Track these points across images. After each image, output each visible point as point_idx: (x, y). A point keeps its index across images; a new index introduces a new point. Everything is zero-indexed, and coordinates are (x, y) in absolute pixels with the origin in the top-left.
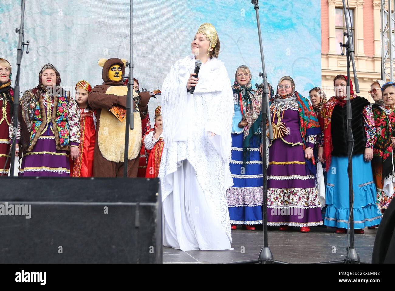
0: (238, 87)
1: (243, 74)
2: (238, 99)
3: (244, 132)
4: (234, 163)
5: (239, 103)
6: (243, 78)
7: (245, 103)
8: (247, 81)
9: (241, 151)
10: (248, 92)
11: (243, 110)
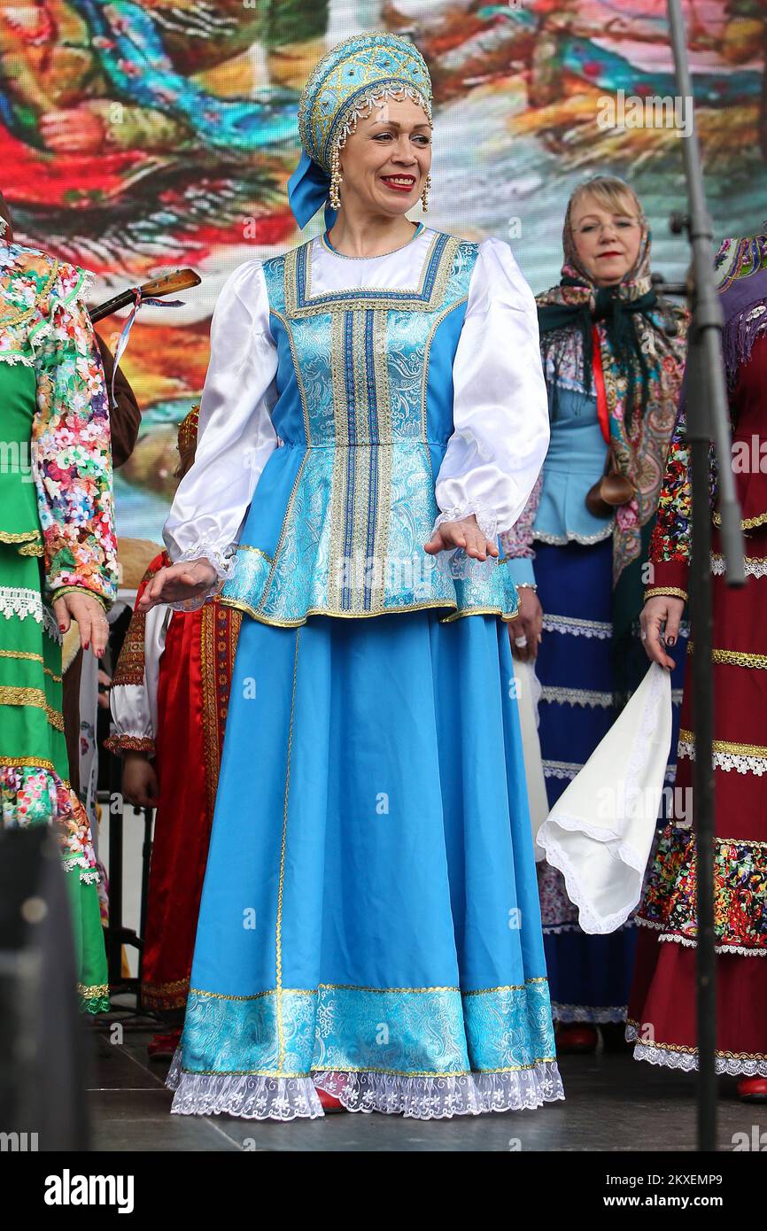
0: (583, 295)
1: (607, 219)
2: (584, 360)
3: (618, 538)
4: (561, 700)
5: (587, 386)
6: (605, 242)
7: (621, 384)
8: (632, 257)
9: (602, 636)
10: (639, 317)
11: (609, 419)
